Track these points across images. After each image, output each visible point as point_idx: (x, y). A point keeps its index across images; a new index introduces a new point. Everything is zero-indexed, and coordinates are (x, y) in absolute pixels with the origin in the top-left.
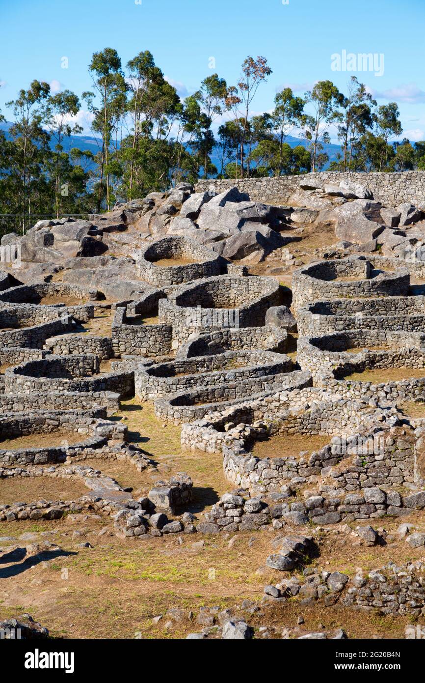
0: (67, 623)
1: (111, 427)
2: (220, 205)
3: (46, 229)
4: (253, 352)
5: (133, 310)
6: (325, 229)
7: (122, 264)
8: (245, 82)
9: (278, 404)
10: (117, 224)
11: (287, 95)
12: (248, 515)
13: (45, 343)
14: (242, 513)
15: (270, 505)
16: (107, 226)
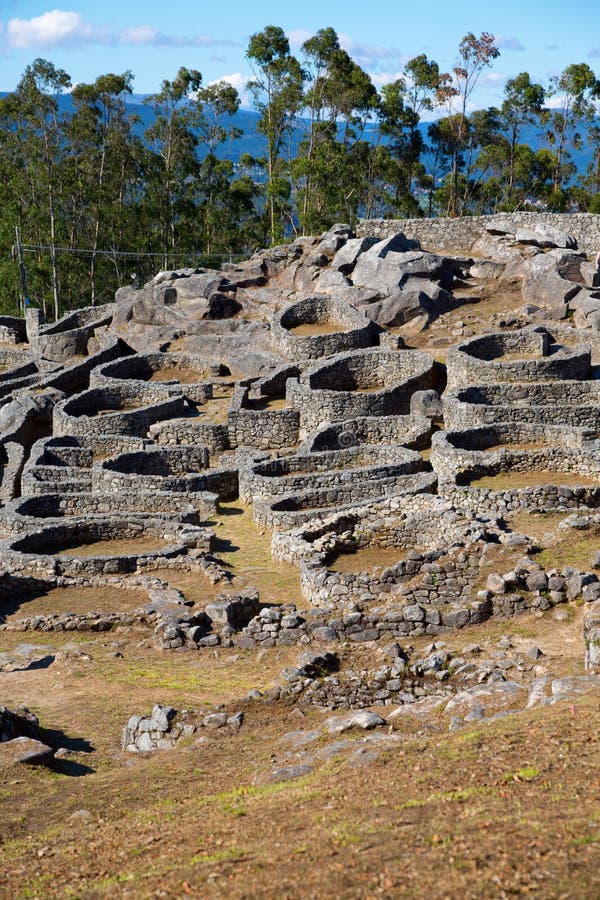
0: (71, 720)
1: (197, 534)
2: (380, 256)
3: (168, 283)
4: (382, 447)
5: (259, 390)
6: (510, 287)
7: (254, 330)
8: (463, 67)
9: (388, 512)
10: (255, 277)
11: (522, 83)
12: (285, 630)
13: (149, 430)
14: (280, 628)
15: (308, 620)
16: (242, 280)
